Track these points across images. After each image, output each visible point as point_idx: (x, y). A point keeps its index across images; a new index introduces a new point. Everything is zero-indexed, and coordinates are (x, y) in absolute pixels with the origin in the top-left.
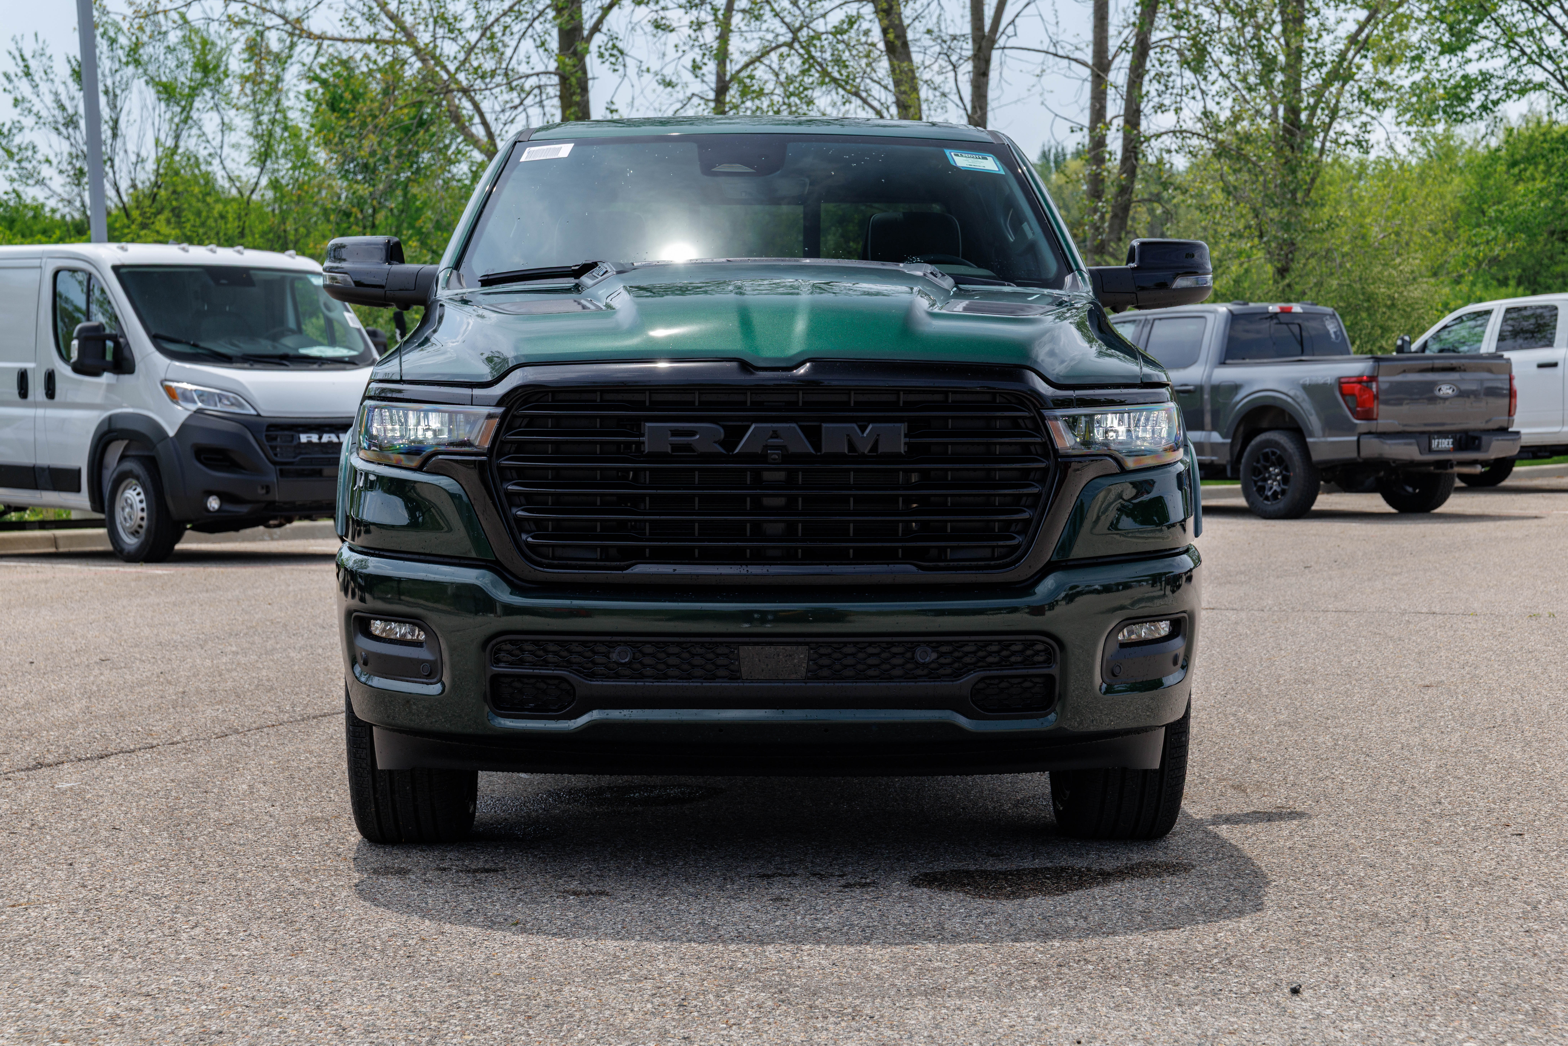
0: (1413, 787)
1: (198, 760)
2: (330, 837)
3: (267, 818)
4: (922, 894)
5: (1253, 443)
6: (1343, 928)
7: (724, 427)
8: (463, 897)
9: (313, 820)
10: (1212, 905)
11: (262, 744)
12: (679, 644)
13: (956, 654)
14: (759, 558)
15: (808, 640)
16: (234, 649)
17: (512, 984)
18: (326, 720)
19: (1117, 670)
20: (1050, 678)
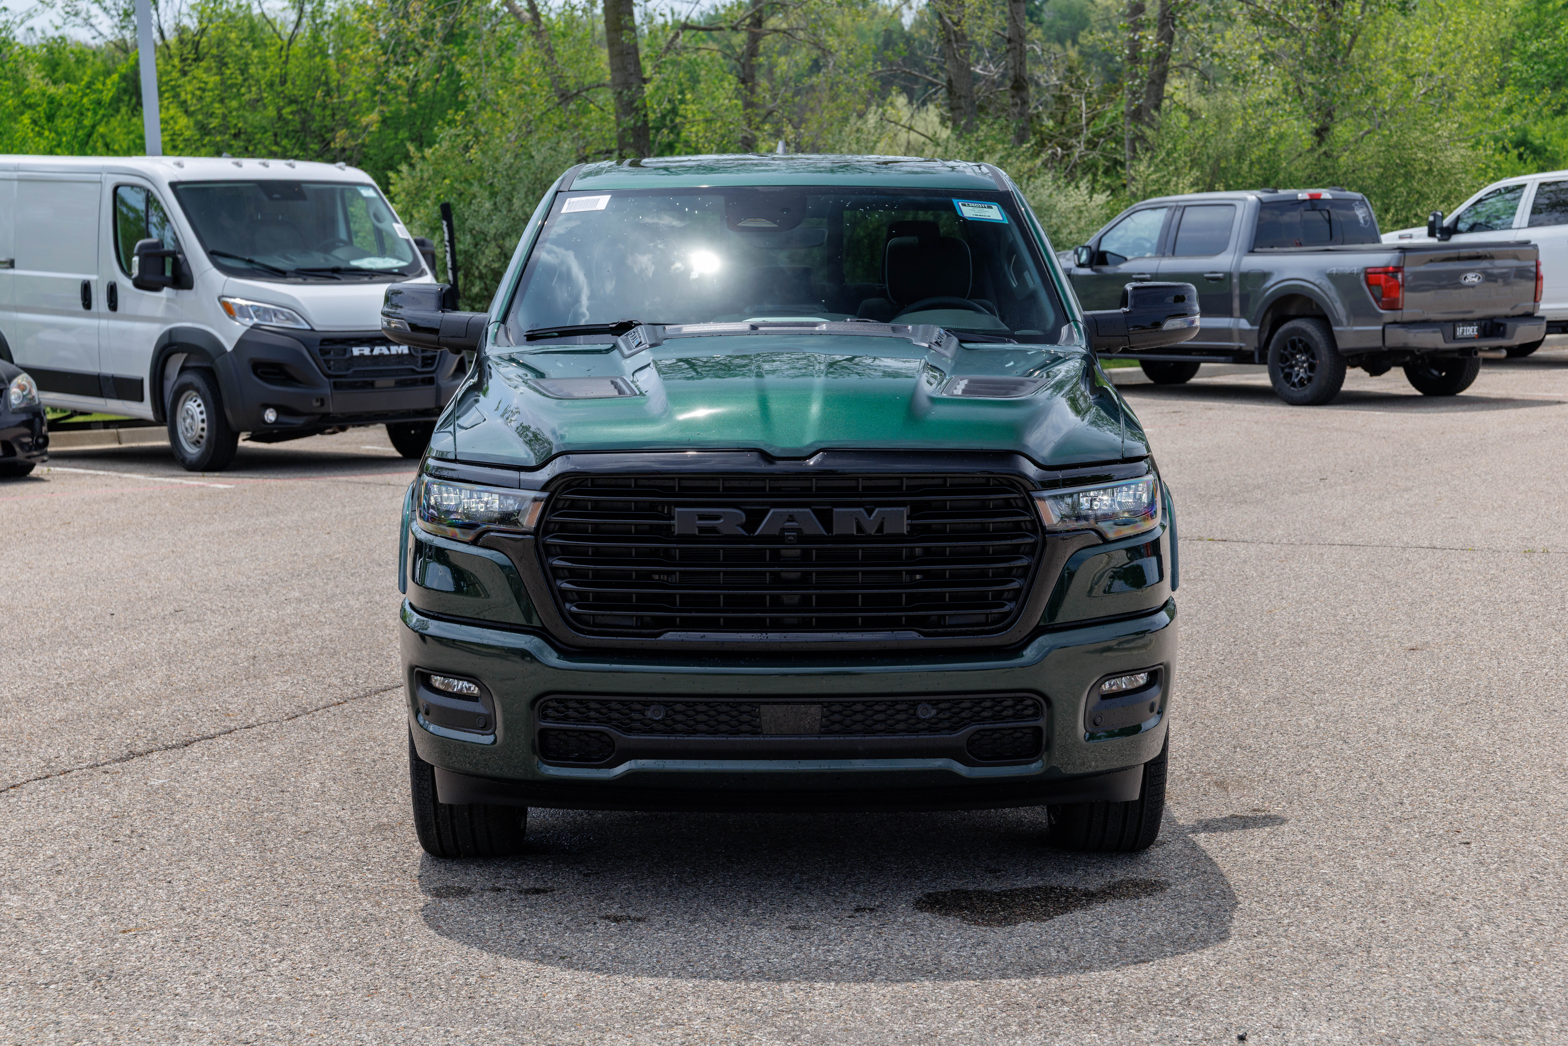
0: (1380, 784)
1: (273, 750)
2: (396, 849)
3: (338, 824)
4: (924, 918)
5: (1281, 330)
6: (1293, 960)
7: (744, 511)
8: (516, 924)
9: (380, 827)
10: (1181, 934)
11: (330, 728)
12: (706, 704)
13: (954, 710)
14: (778, 626)
15: (821, 700)
16: (297, 594)
17: (560, 1031)
18: (387, 695)
19: (1098, 720)
20: (1038, 730)
